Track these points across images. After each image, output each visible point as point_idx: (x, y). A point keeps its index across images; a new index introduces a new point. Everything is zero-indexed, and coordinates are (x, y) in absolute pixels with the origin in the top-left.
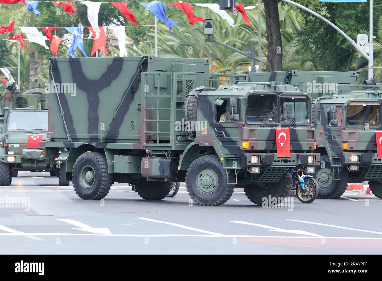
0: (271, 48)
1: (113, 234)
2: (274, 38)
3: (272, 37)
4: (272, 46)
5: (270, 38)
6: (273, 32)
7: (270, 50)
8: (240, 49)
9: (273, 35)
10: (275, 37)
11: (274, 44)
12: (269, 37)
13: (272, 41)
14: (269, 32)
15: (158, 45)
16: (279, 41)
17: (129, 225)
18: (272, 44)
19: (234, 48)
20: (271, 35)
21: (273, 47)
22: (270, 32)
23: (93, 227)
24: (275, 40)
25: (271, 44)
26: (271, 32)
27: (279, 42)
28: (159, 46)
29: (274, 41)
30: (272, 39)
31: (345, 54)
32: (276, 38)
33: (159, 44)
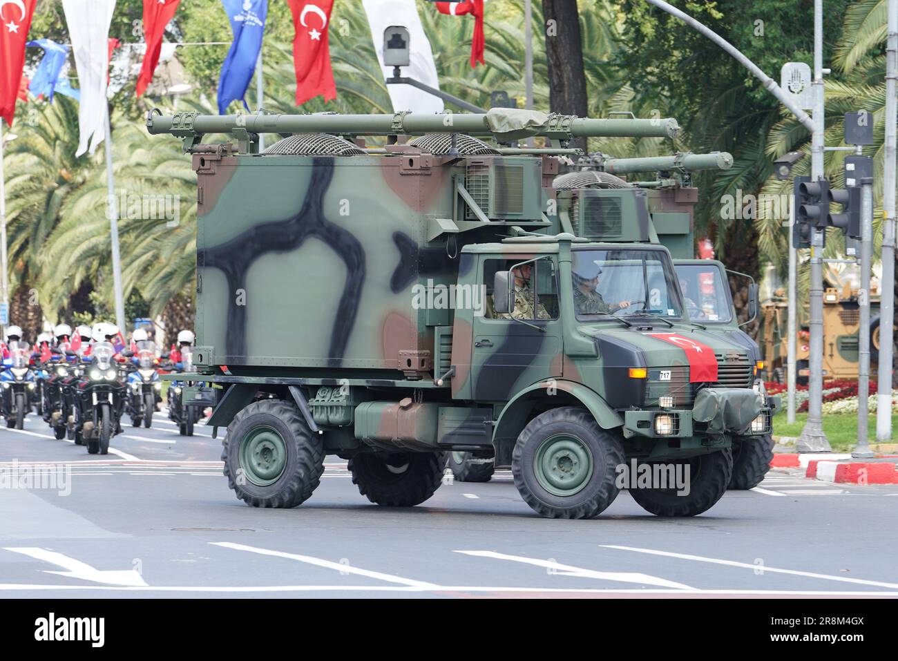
0: (558, 100)
1: (151, 585)
2: (565, 76)
3: (561, 71)
4: (562, 94)
5: (557, 74)
6: (563, 58)
7: (556, 106)
8: (477, 103)
9: (563, 67)
10: (568, 71)
11: (566, 88)
12: (554, 71)
13: (560, 81)
14: (552, 59)
15: (265, 93)
16: (579, 80)
17: (192, 561)
18: (561, 91)
19: (462, 101)
20: (558, 65)
21: (564, 96)
22: (555, 57)
23: (99, 568)
24: (568, 78)
25: (557, 89)
26: (558, 58)
27: (580, 84)
28: (266, 97)
29: (566, 83)
30: (560, 77)
31: (750, 116)
32: (571, 74)
33: (266, 91)
